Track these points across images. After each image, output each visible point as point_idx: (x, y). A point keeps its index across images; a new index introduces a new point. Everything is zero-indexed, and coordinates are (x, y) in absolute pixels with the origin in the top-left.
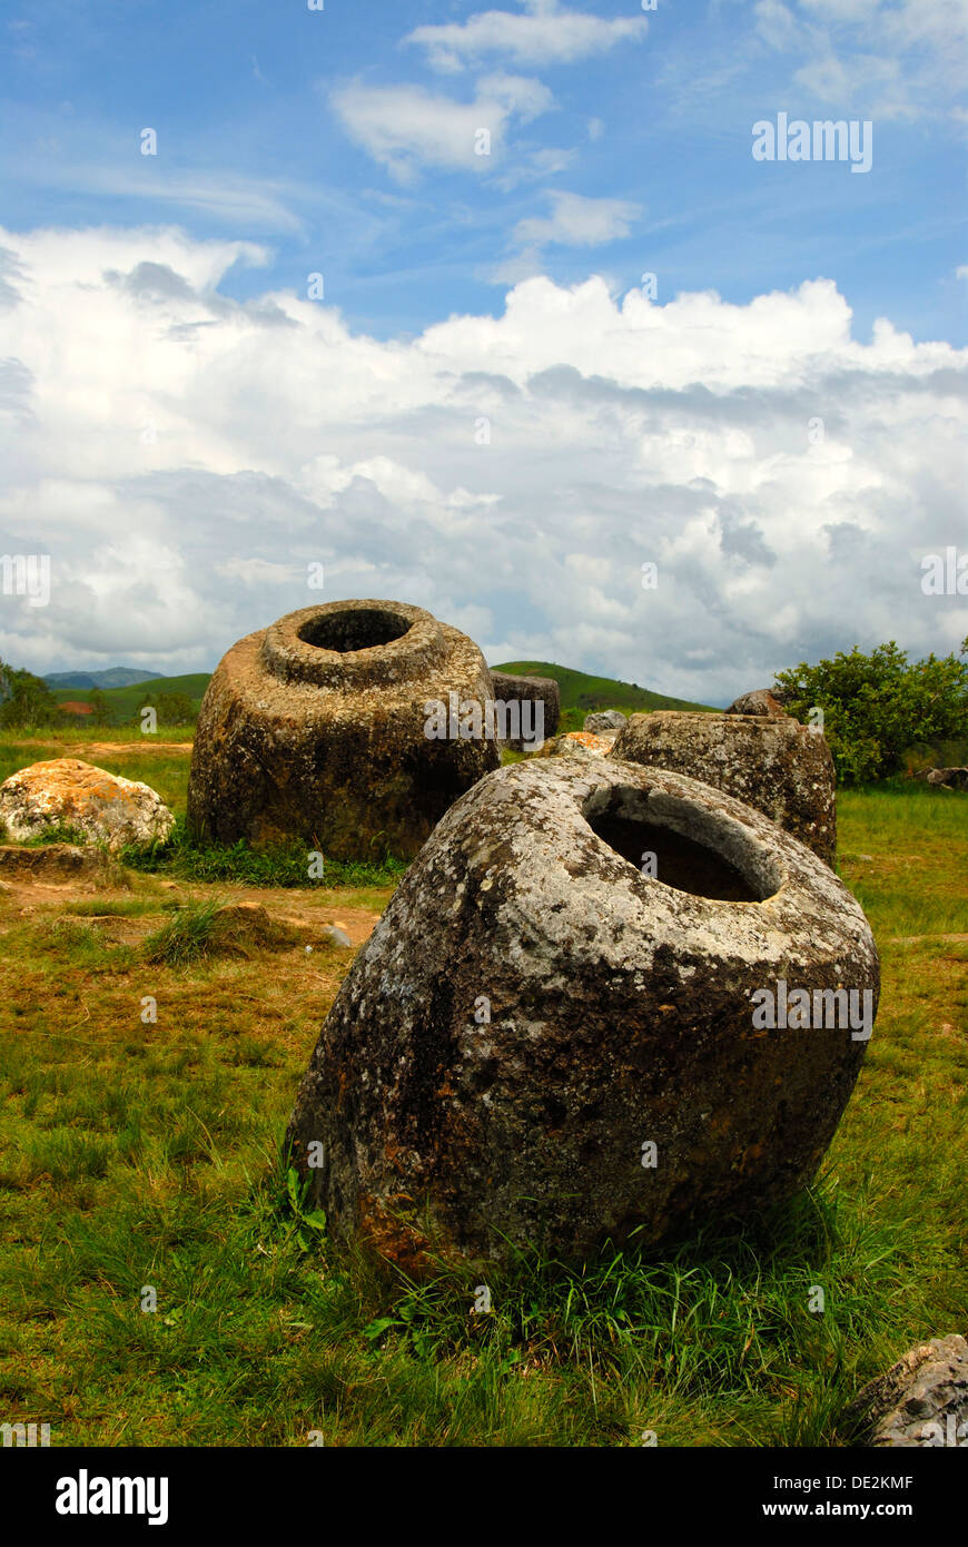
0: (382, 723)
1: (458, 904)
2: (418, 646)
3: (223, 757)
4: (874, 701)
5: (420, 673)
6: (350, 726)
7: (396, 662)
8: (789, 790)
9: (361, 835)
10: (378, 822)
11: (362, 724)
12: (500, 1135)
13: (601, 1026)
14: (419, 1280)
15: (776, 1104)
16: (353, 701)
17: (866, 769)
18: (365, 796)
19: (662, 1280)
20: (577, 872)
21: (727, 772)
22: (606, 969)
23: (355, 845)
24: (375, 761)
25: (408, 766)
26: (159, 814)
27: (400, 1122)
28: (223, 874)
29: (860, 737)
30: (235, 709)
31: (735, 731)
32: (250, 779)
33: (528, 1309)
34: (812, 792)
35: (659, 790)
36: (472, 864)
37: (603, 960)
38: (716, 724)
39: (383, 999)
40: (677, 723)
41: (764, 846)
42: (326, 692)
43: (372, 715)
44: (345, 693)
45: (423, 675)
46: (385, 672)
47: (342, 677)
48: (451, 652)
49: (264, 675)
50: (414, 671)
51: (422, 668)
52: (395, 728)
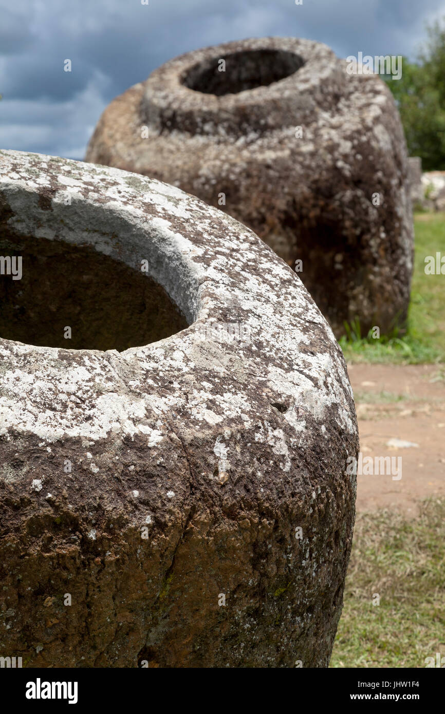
2: (307, 87)
5: (305, 117)
16: (226, 151)
42: (198, 141)
43: (244, 165)
44: (219, 143)
45: (309, 120)
46: (264, 117)
47: (216, 125)
48: (351, 93)
49: (139, 125)
50: (298, 115)
51: (308, 112)
52: (270, 180)
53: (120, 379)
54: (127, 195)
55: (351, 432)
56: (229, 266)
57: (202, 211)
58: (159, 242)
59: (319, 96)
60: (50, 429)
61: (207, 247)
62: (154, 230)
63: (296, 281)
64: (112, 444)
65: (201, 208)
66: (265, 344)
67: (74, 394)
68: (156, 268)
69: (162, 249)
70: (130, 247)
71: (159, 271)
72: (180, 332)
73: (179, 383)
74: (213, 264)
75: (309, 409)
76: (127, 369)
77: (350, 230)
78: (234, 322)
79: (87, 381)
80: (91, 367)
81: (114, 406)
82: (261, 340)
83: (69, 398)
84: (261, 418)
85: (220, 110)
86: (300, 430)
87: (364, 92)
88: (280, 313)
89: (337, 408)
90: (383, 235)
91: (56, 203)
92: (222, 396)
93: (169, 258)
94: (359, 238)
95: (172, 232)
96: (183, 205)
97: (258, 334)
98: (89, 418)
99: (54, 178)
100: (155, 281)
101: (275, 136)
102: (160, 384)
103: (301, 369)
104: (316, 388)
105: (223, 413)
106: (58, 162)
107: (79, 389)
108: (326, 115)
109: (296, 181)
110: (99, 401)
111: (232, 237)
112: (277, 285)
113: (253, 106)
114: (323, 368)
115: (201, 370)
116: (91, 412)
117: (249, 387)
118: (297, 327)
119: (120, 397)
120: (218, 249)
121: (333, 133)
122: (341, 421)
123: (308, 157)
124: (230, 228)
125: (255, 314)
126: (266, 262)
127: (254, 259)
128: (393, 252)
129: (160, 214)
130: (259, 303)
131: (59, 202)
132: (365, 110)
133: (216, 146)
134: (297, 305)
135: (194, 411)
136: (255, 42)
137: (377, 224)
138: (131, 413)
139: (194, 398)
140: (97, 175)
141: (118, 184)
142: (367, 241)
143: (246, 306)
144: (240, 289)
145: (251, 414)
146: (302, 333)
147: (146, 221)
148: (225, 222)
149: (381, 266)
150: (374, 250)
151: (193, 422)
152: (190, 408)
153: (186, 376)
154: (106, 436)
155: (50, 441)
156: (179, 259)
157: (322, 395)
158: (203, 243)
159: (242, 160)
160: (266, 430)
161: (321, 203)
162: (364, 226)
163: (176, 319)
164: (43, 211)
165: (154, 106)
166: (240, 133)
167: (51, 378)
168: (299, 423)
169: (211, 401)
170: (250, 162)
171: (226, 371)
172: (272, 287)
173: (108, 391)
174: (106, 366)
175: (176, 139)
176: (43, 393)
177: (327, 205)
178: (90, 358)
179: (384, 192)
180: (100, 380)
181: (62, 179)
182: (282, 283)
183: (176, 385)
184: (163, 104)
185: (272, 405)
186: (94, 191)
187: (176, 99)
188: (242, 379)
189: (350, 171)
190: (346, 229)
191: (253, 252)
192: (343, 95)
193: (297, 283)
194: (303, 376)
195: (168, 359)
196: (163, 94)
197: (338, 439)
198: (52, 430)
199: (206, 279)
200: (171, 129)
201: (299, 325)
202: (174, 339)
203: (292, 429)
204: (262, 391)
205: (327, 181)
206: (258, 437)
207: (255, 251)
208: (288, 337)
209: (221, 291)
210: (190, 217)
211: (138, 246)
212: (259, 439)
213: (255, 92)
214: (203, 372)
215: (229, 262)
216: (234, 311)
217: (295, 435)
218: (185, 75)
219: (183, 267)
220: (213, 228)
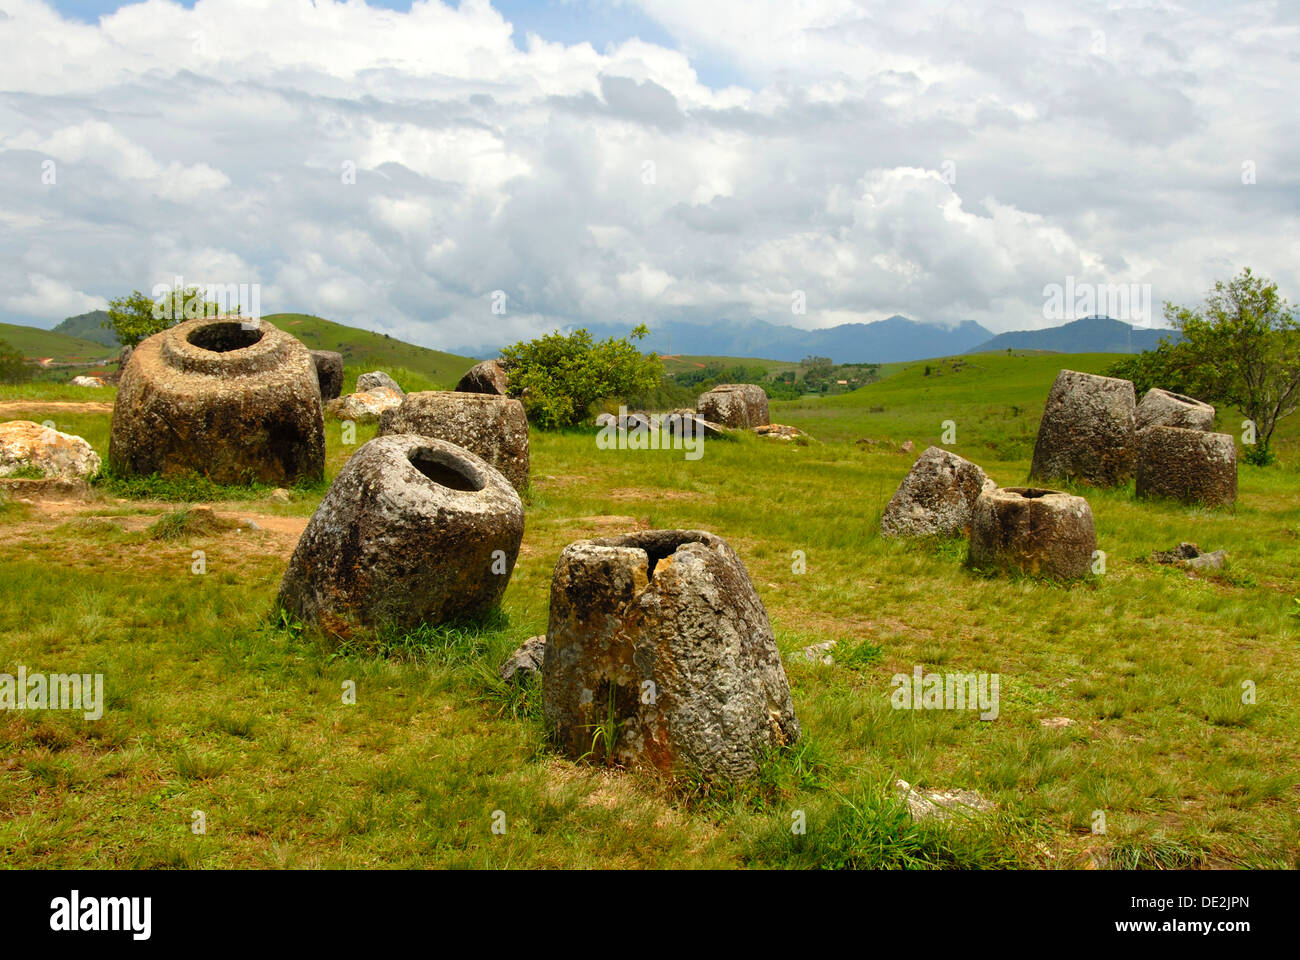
0: (249, 399)
1: (359, 495)
2: (270, 349)
3: (140, 420)
4: (569, 369)
5: (271, 366)
6: (229, 401)
7: (257, 359)
8: (502, 439)
9: (235, 468)
10: (247, 460)
11: (236, 399)
12: (379, 581)
13: (418, 538)
14: (347, 639)
15: (483, 568)
16: (229, 384)
17: (563, 417)
18: (238, 444)
19: (441, 633)
20: (408, 481)
21: (466, 429)
22: (420, 517)
23: (231, 475)
24: (245, 422)
25: (266, 425)
26: (91, 457)
27: (338, 580)
28: (144, 494)
29: (559, 395)
30: (148, 389)
31: (470, 405)
32: (161, 434)
33: (391, 646)
34: (515, 439)
35: (437, 448)
36: (365, 479)
37: (419, 513)
38: (458, 400)
39: (326, 534)
40: (436, 399)
41: (480, 470)
42: (209, 378)
43: (242, 393)
44: (223, 379)
45: (274, 367)
46: (249, 365)
49: (167, 366)
50: (268, 364)
51: (273, 363)
52: (258, 401)
59: (276, 354)
85: (222, 360)
94: (305, 433)
101: (257, 376)
108: (282, 365)
109: (272, 401)
113: (241, 359)
121: (289, 375)
123: (278, 389)
133: (221, 381)
137: (313, 425)
142: (309, 435)
159: (240, 389)
161: (286, 414)
162: (307, 426)
165: (176, 355)
166: (236, 374)
170: (245, 391)
175: (196, 377)
177: (289, 415)
184: (183, 356)
190: (298, 428)
200: (191, 370)
205: (288, 402)
218: (189, 336)
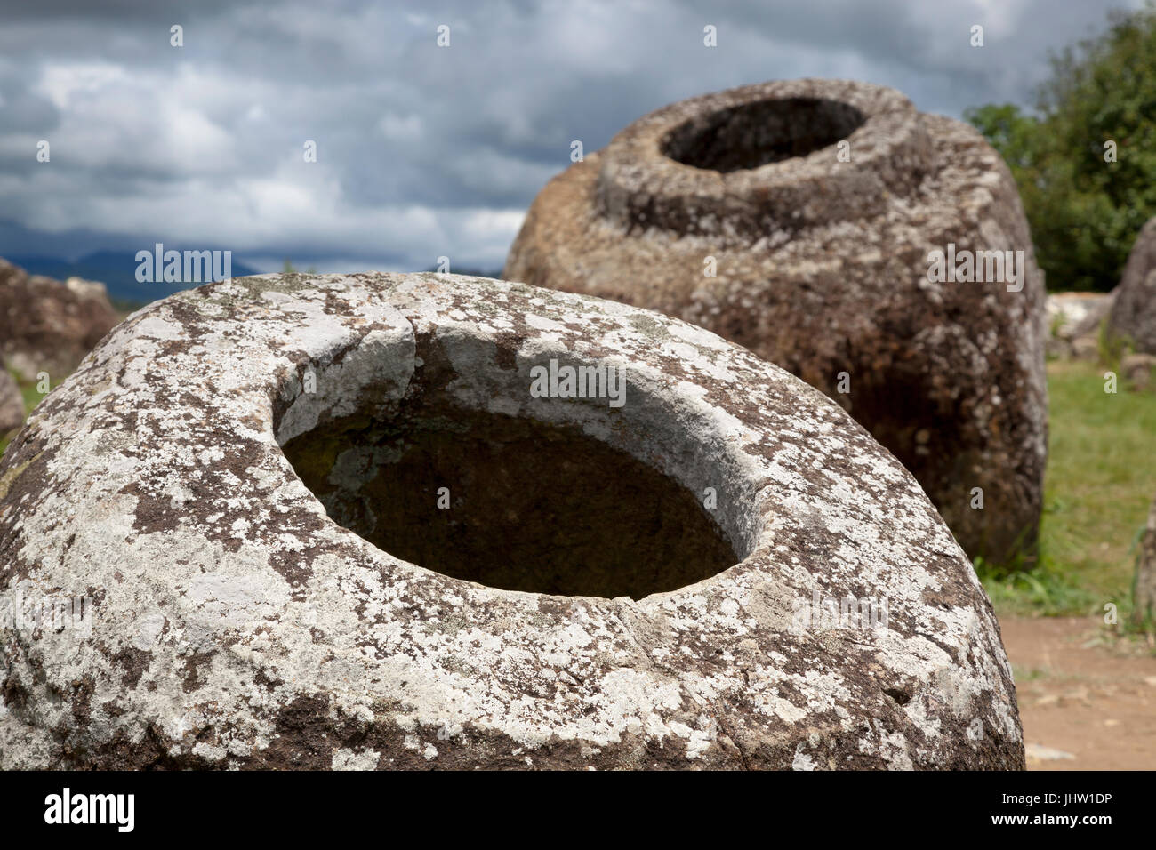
42: (690, 245)
43: (767, 284)
44: (724, 247)
45: (872, 211)
46: (799, 207)
47: (719, 219)
48: (941, 168)
49: (594, 219)
50: (855, 203)
51: (870, 199)
52: (808, 307)
53: (637, 646)
54: (634, 345)
55: (1014, 739)
56: (802, 461)
57: (754, 371)
58: (688, 420)
59: (889, 173)
60: (530, 727)
61: (767, 430)
62: (680, 401)
63: (912, 485)
64: (629, 752)
65: (752, 364)
66: (868, 590)
67: (566, 669)
68: (682, 463)
69: (693, 432)
70: (640, 428)
71: (687, 466)
72: (730, 569)
73: (732, 654)
74: (778, 456)
75: (945, 700)
76: (648, 629)
77: (940, 389)
78: (816, 552)
79: (586, 648)
80: (591, 624)
81: (629, 690)
82: (861, 582)
83: (558, 676)
84: (867, 714)
85: (727, 195)
86: (932, 735)
87: (962, 166)
88: (890, 538)
89: (991, 699)
90: (997, 400)
91: (524, 358)
92: (803, 675)
93: (705, 446)
94: (957, 403)
95: (710, 405)
96: (723, 360)
97: (856, 572)
98: (590, 710)
99: (519, 318)
100: (680, 483)
101: (815, 237)
102: (702, 654)
103: (930, 633)
104: (955, 666)
105: (806, 704)
106: (523, 291)
107: (574, 661)
108: (901, 204)
109: (851, 309)
110: (606, 682)
111: (804, 413)
112: (881, 492)
113: (781, 189)
114: (965, 631)
115: (767, 632)
116: (593, 700)
117: (846, 662)
118: (919, 562)
119: (639, 675)
120: (783, 432)
121: (913, 231)
122: (997, 721)
123: (872, 271)
124: (800, 398)
125: (850, 541)
126: (862, 454)
127: (842, 449)
128: (1014, 428)
129: (688, 376)
130: (855, 523)
131: (528, 355)
132: (965, 195)
133: (719, 253)
134: (917, 526)
135: (759, 700)
136: (782, 87)
137: (985, 381)
138: (658, 702)
139: (758, 679)
140: (586, 312)
141: (619, 327)
142: (970, 410)
143: (834, 526)
144: (823, 498)
145: (851, 706)
146: (927, 573)
147: (667, 387)
148: (792, 388)
149: (994, 451)
150: (981, 424)
151: (757, 719)
152: (752, 696)
153: (744, 642)
154: (618, 740)
155: (530, 747)
156: (721, 448)
157: (965, 677)
158: (759, 423)
159: (762, 276)
160: (877, 734)
161: (894, 346)
162: (965, 384)
163: (714, 545)
164: (501, 371)
165: (618, 188)
166: (759, 233)
167: (530, 643)
168: (929, 722)
169: (785, 683)
170: (775, 280)
171: (807, 634)
172: (874, 495)
173: (620, 665)
174: (614, 624)
175: (655, 242)
176: (517, 667)
177: (903, 349)
178: (589, 611)
179: (997, 328)
180: (607, 647)
181: (532, 320)
182: (889, 488)
183: (727, 656)
184: (633, 185)
185: (885, 692)
186: (584, 339)
187: (654, 178)
188: (835, 647)
189: (941, 294)
190: (935, 389)
191: (840, 438)
192: (928, 172)
193: (914, 490)
194: (934, 645)
195: (714, 612)
196: (633, 169)
197: (993, 751)
198: (533, 727)
199: (768, 481)
200: (645, 226)
201: (921, 559)
202: (721, 581)
203: (919, 733)
204: (868, 669)
205: (903, 310)
206: (865, 745)
207: (842, 436)
208: (905, 578)
209: (793, 501)
210: (736, 380)
211: (651, 426)
212: (866, 749)
213: (784, 166)
214: (771, 636)
215: (803, 455)
216: (815, 534)
217: (924, 743)
218: (668, 139)
219: (728, 461)
220: (774, 398)
